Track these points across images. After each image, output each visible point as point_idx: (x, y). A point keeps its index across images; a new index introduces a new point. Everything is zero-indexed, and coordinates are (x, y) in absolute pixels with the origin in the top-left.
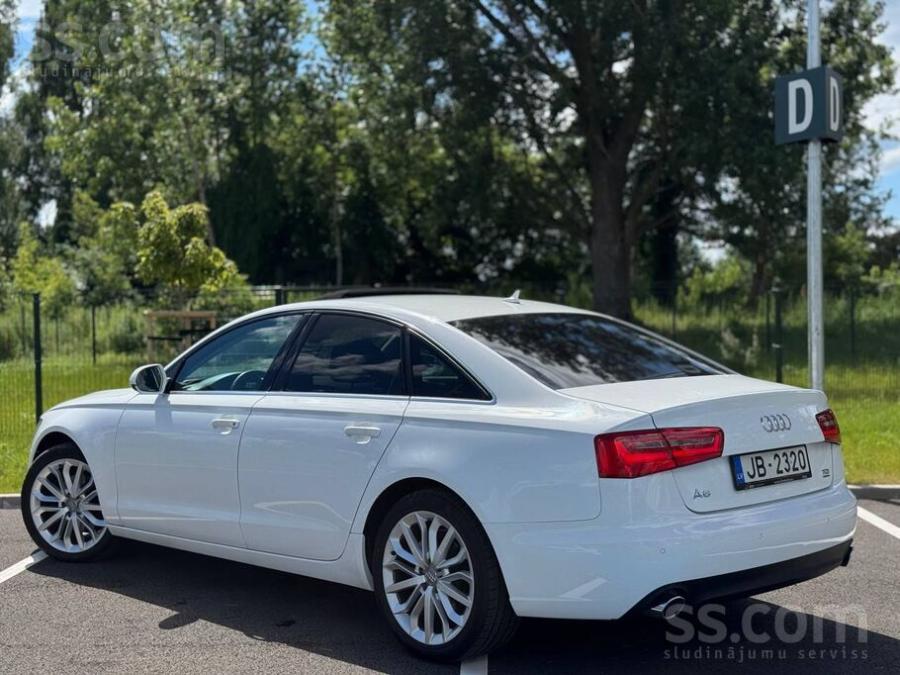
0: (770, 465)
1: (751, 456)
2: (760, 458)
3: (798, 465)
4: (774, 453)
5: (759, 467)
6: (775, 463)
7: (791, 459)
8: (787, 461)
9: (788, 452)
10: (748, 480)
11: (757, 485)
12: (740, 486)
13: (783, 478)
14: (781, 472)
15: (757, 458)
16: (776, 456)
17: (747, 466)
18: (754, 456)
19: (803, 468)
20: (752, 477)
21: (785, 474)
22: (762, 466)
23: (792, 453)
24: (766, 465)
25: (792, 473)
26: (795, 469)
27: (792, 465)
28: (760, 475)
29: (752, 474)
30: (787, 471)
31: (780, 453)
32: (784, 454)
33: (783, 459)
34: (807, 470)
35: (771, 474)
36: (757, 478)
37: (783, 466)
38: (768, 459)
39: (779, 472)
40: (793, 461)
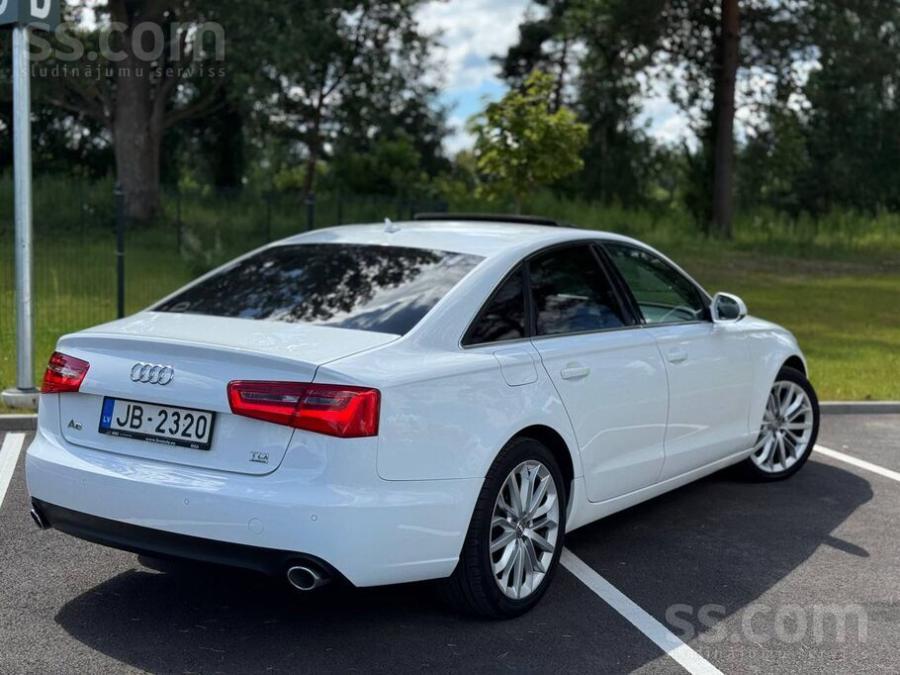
0: (150, 419)
1: (129, 403)
2: (140, 408)
3: (192, 431)
5: (134, 417)
6: (158, 420)
7: (183, 424)
8: (176, 422)
9: (183, 414)
10: (114, 425)
11: (122, 434)
12: (104, 429)
13: (161, 438)
14: (163, 431)
15: (135, 408)
16: (163, 412)
17: (119, 411)
18: (132, 405)
19: (200, 437)
20: (121, 424)
21: (167, 434)
22: (139, 418)
23: (189, 416)
24: (145, 418)
25: (178, 436)
26: (185, 435)
27: (181, 430)
28: (132, 426)
29: (122, 421)
30: (172, 432)
31: (170, 412)
32: (175, 414)
33: (172, 419)
34: (204, 440)
35: (148, 428)
36: (127, 428)
37: (169, 426)
38: (151, 413)
39: (158, 429)
40: (186, 425)
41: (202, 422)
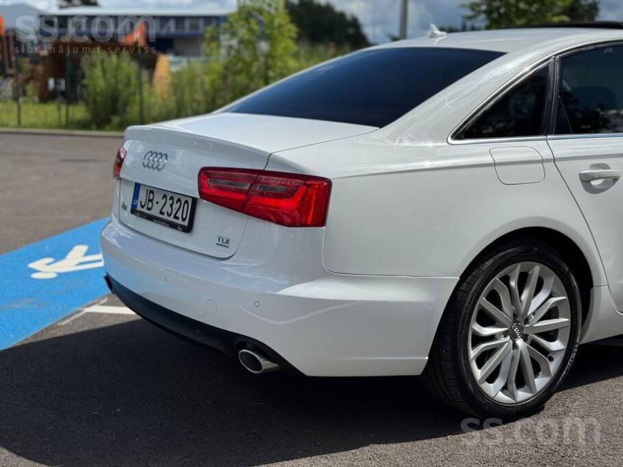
0: (157, 203)
1: (148, 188)
2: (153, 193)
3: (179, 215)
4: (165, 193)
5: (149, 200)
6: (162, 202)
7: (176, 206)
8: (171, 206)
9: (176, 198)
10: (139, 207)
11: (142, 215)
12: (134, 210)
13: (162, 220)
15: (151, 192)
16: (165, 196)
17: (142, 195)
18: (149, 190)
19: (184, 220)
20: (143, 207)
21: (165, 217)
22: (151, 201)
23: (179, 200)
24: (155, 201)
25: (171, 219)
26: (176, 217)
27: (174, 213)
28: (148, 209)
29: (143, 204)
30: (169, 215)
31: (169, 196)
32: (172, 198)
33: (169, 202)
34: (186, 223)
35: (155, 212)
36: (145, 210)
37: (167, 209)
38: (158, 197)
39: (162, 213)
40: (177, 208)
41: (186, 205)
